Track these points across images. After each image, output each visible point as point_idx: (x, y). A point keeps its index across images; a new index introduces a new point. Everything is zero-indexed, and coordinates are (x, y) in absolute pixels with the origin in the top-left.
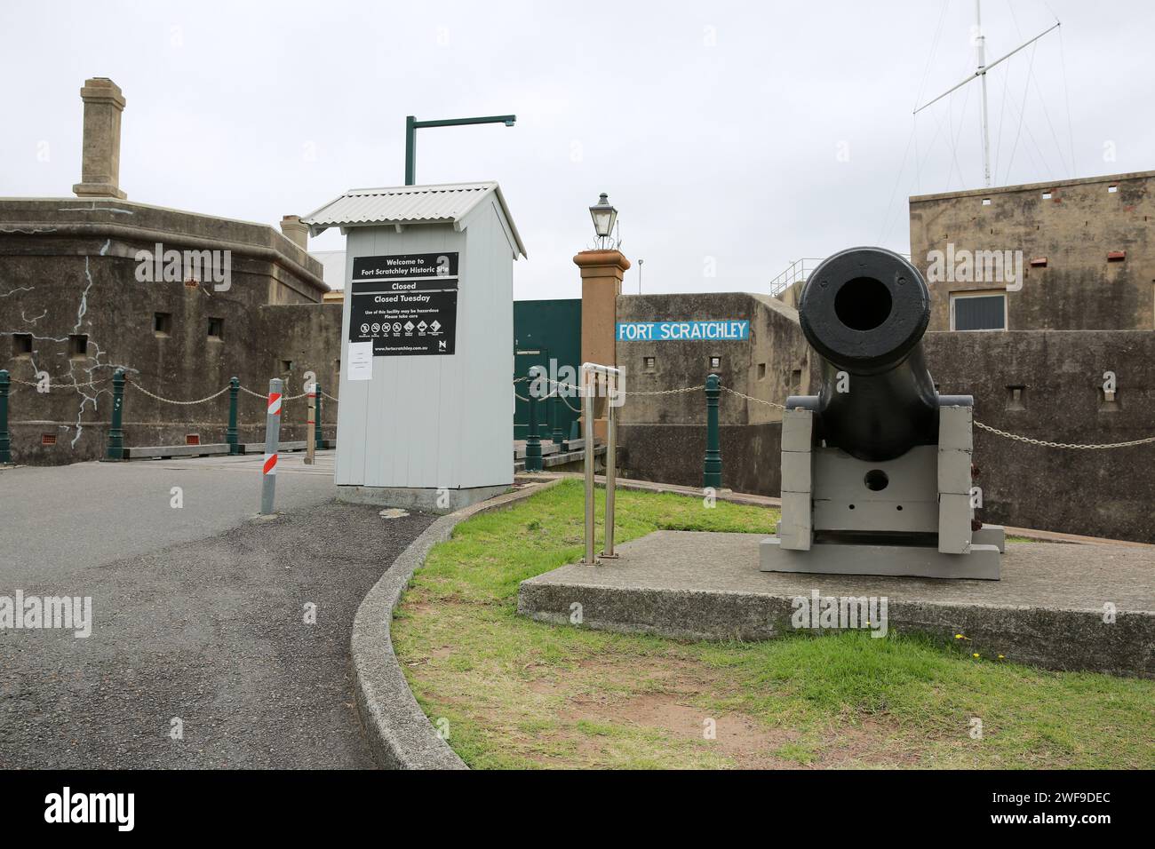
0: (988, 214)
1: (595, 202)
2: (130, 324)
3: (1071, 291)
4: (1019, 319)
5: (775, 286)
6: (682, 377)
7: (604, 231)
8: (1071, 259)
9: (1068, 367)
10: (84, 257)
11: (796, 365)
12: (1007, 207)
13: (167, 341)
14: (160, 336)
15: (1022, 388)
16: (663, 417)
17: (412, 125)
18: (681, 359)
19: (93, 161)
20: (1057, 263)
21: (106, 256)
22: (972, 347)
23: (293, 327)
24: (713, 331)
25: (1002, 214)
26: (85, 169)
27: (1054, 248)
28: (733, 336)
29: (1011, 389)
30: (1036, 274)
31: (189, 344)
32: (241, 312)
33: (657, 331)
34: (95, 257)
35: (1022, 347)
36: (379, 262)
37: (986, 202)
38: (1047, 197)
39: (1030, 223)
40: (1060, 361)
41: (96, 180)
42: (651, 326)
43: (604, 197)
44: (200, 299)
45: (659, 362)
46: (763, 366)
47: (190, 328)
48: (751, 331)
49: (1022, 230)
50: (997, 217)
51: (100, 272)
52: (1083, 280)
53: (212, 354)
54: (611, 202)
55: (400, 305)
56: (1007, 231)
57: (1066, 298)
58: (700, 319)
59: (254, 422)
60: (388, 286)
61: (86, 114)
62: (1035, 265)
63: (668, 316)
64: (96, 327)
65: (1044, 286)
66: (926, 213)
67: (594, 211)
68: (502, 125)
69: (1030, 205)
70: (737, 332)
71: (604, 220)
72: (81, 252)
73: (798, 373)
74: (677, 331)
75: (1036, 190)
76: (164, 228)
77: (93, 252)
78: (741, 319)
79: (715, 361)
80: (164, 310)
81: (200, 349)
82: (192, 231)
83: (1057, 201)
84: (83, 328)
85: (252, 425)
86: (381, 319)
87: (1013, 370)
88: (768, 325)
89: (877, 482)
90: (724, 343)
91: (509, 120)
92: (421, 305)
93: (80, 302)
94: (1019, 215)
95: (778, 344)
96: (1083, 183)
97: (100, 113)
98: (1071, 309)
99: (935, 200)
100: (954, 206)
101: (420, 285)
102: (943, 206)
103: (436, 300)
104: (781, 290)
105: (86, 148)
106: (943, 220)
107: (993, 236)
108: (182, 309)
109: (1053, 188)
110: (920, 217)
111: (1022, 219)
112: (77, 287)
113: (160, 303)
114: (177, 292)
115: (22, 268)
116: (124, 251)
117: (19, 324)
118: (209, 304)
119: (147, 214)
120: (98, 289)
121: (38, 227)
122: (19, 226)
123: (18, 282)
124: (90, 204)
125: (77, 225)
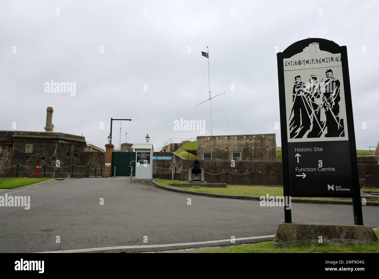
0: (209, 140)
1: (146, 136)
2: (63, 155)
3: (221, 153)
4: (213, 157)
5: (165, 143)
6: (161, 166)
7: (147, 141)
8: (221, 148)
9: (218, 165)
10: (56, 143)
11: (180, 164)
12: (212, 139)
13: (68, 158)
14: (67, 157)
15: (212, 168)
16: (158, 172)
17: (112, 119)
18: (161, 163)
19: (48, 123)
20: (219, 148)
21: (60, 143)
22: (206, 162)
23: (89, 156)
24: (166, 158)
25: (211, 140)
26: (47, 124)
27: (218, 146)
28: (169, 159)
29: (211, 168)
30: (216, 150)
31: (72, 158)
32: (80, 153)
33: (157, 158)
34: (58, 143)
35: (212, 162)
36: (140, 153)
37: (209, 138)
38: (217, 138)
39: (215, 142)
40: (217, 164)
41: (48, 126)
42: (156, 157)
43: (148, 135)
44: (74, 150)
45: (157, 163)
46: (174, 164)
47: (72, 156)
48: (172, 158)
49: (214, 143)
50: (210, 141)
51: (59, 146)
52: (222, 151)
53: (75, 160)
54: (149, 136)
55: (143, 158)
56: (212, 143)
57: (220, 154)
58: (164, 156)
59: (81, 173)
60: (142, 156)
61: (47, 114)
62: (216, 149)
63: (158, 155)
64: (57, 156)
65: (217, 152)
66: (199, 139)
67: (146, 137)
68: (129, 121)
69: (215, 139)
70: (170, 158)
71: (148, 139)
72: (55, 142)
73: (180, 165)
74: (160, 158)
75: (216, 137)
76: (69, 137)
77: (58, 142)
78: (171, 156)
79: (166, 163)
80: (68, 153)
81: (73, 159)
82: (73, 138)
83: (219, 139)
84: (55, 156)
85: (81, 174)
86: (141, 160)
87: (211, 165)
88: (175, 158)
89: (196, 176)
90: (168, 160)
91: (130, 120)
92: (146, 158)
93: (55, 151)
94: (213, 141)
95: (177, 161)
96: (222, 136)
97: (50, 114)
98: (221, 156)
99: (201, 137)
100: (203, 138)
101: (146, 156)
102: (202, 138)
103: (147, 158)
104: (167, 144)
105: (47, 120)
106: (202, 140)
107: (209, 144)
108: (71, 152)
109: (218, 136)
110: (198, 140)
111: (214, 141)
112: (54, 148)
113: (67, 151)
114: (70, 149)
115: (44, 145)
116: (63, 142)
117: (43, 155)
118: (75, 151)
119: (66, 135)
120: (58, 149)
121: (48, 137)
122: (44, 137)
123: (43, 147)
124: (57, 133)
125: (55, 137)
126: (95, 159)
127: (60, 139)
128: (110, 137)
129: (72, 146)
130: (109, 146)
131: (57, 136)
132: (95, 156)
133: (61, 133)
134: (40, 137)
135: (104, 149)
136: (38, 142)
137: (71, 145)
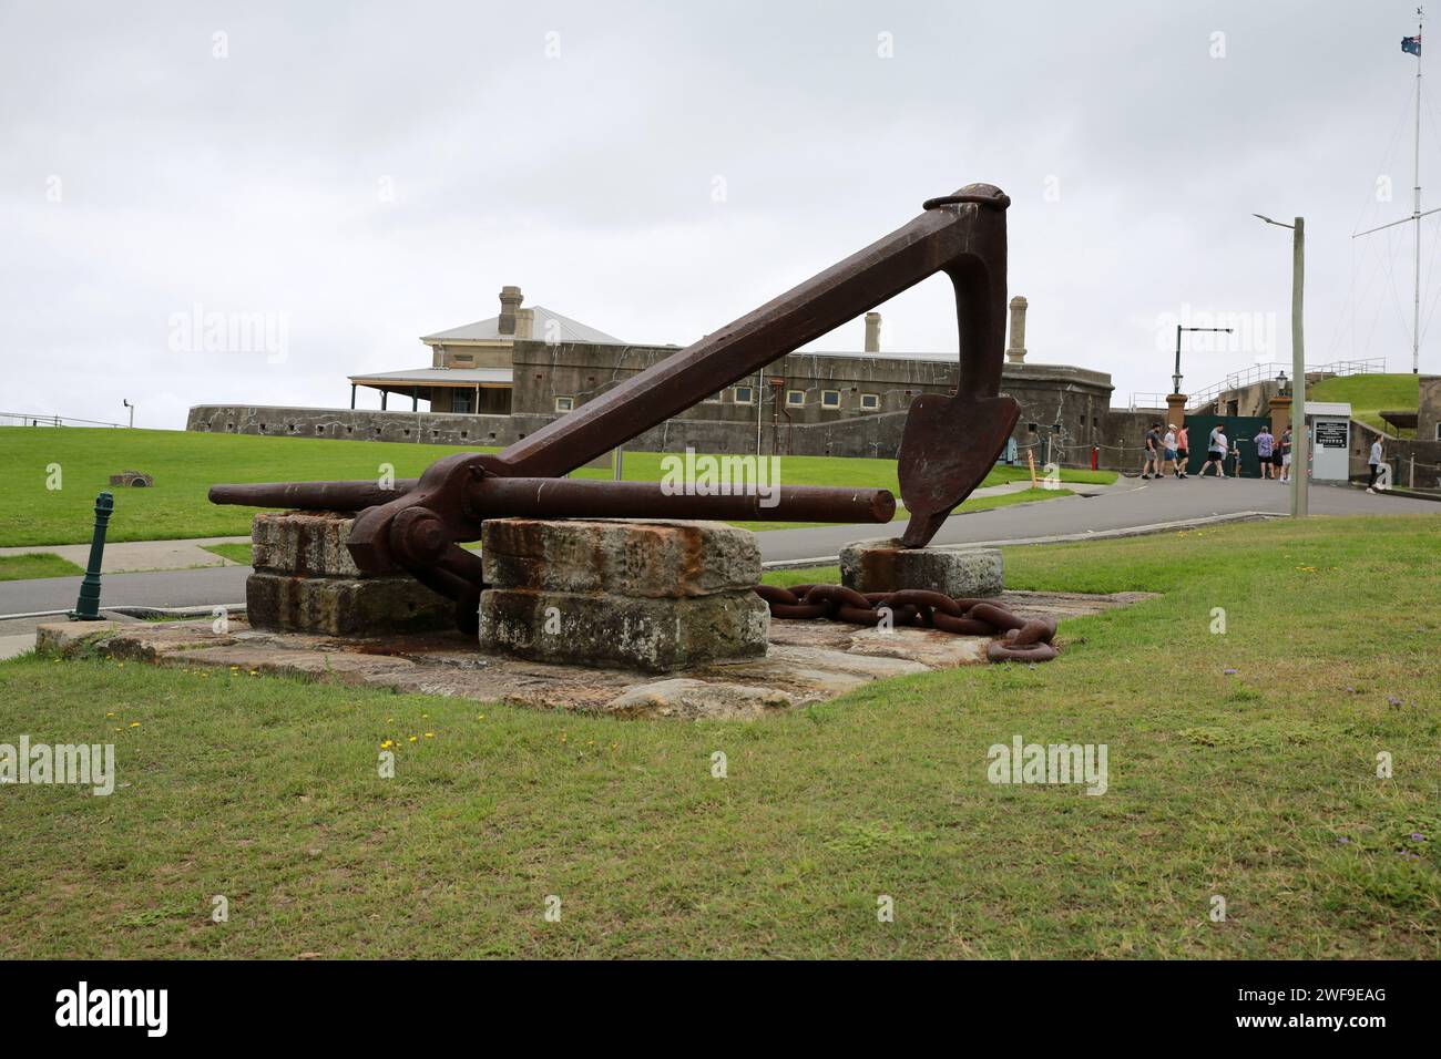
2: (1074, 421)
10: (1059, 391)
13: (1083, 428)
14: (1081, 426)
17: (1180, 329)
21: (1069, 390)
23: (1126, 423)
32: (1102, 415)
34: (1064, 391)
36: (1324, 424)
44: (1092, 409)
47: (1089, 423)
51: (1066, 398)
53: (1094, 434)
64: (1064, 423)
72: (1059, 388)
76: (1085, 378)
77: (1064, 389)
80: (1083, 415)
81: (1092, 432)
82: (1091, 379)
84: (1059, 422)
93: (1057, 411)
104: (1242, 383)
108: (1087, 414)
112: (1055, 402)
113: (1082, 412)
114: (1086, 406)
115: (1033, 395)
116: (1076, 389)
117: (1031, 419)
118: (1094, 411)
119: (1081, 372)
120: (1066, 405)
121: (1043, 377)
122: (1034, 376)
123: (1030, 400)
124: (1062, 367)
125: (1058, 377)
126: (1140, 432)
127: (1069, 382)
128: (1177, 377)
129: (1090, 398)
130: (1177, 400)
131: (1062, 374)
132: (1140, 424)
133: (1070, 368)
134: (1024, 376)
135: (1166, 405)
136: (1019, 388)
137: (1087, 395)
